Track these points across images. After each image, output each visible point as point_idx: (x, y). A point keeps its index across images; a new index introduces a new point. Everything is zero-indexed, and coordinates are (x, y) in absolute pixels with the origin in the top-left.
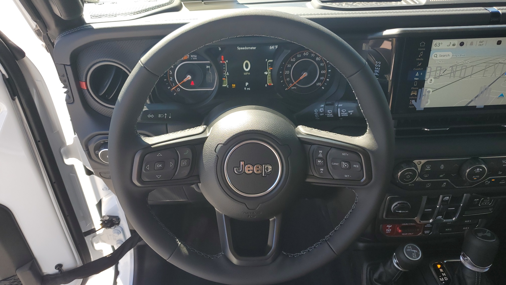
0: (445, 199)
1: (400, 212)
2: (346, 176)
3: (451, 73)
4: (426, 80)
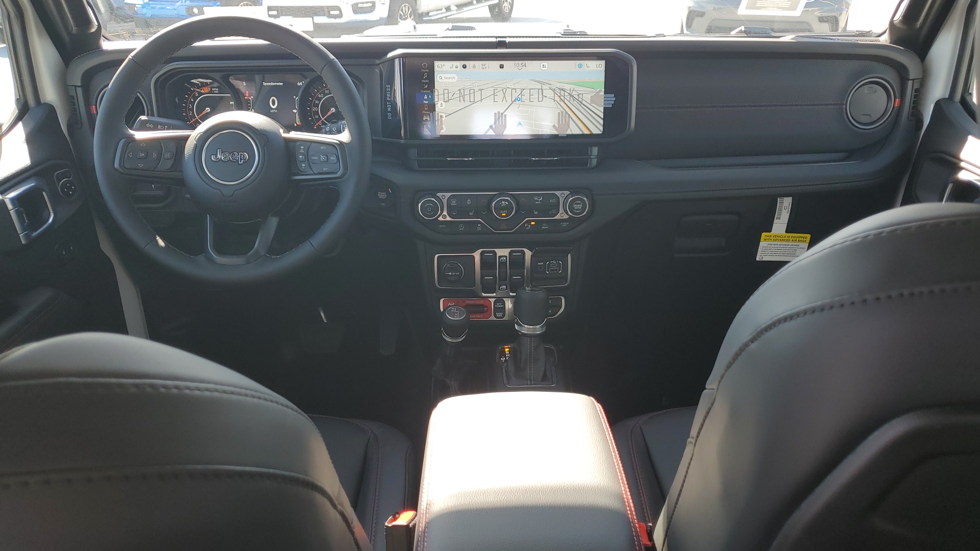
0: (502, 260)
1: (450, 274)
2: (324, 169)
3: (460, 97)
4: (436, 103)
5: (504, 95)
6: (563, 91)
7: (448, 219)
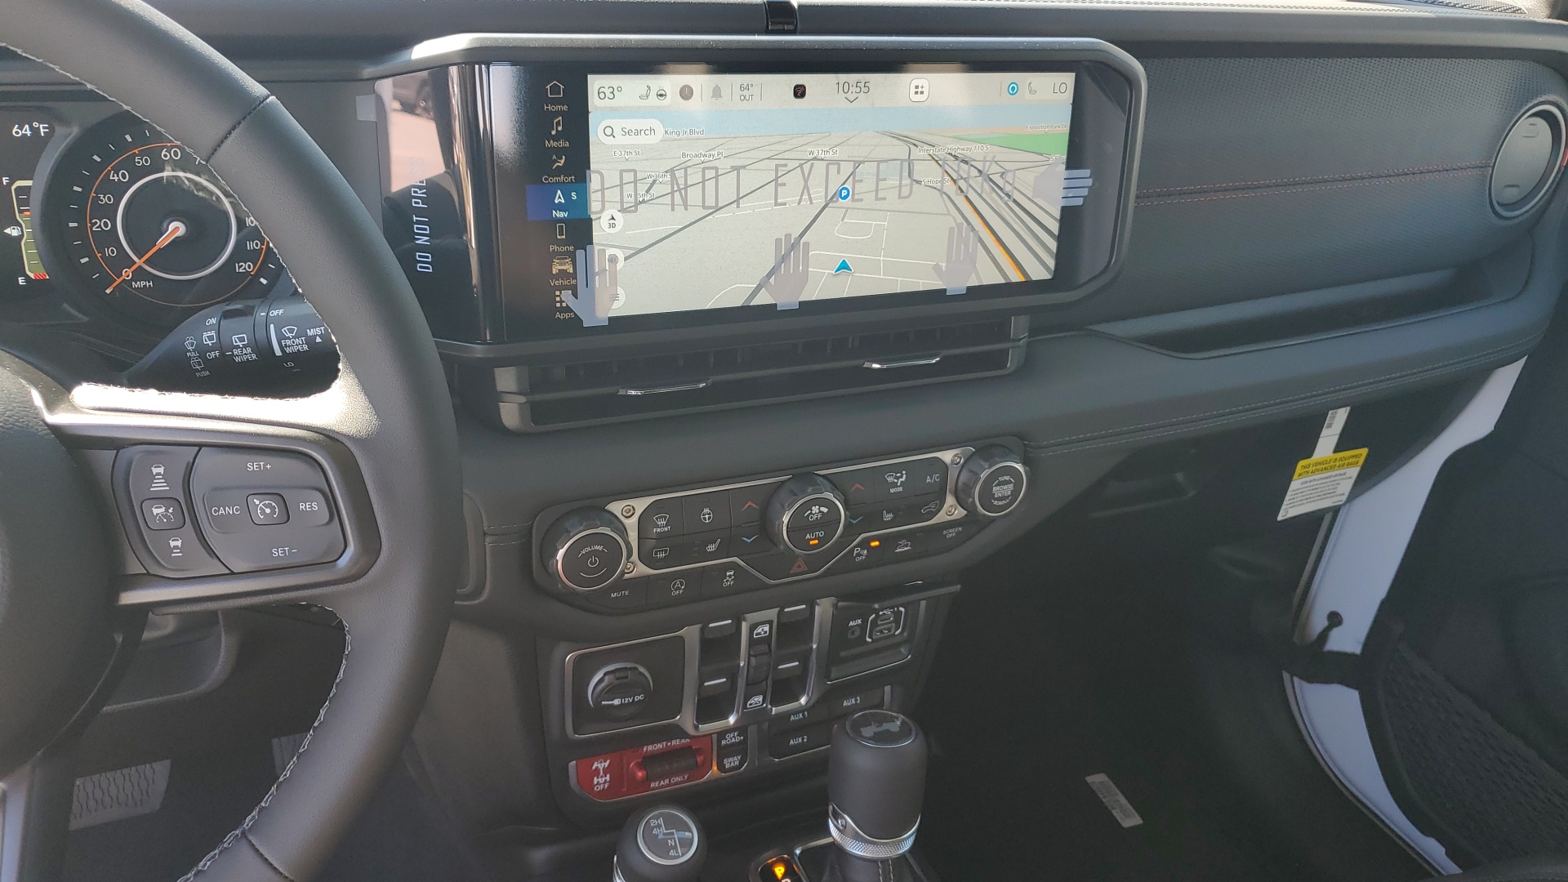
0: (760, 634)
1: (617, 702)
2: (277, 553)
3: (672, 193)
4: (593, 217)
5: (806, 181)
6: (966, 163)
7: (642, 570)
